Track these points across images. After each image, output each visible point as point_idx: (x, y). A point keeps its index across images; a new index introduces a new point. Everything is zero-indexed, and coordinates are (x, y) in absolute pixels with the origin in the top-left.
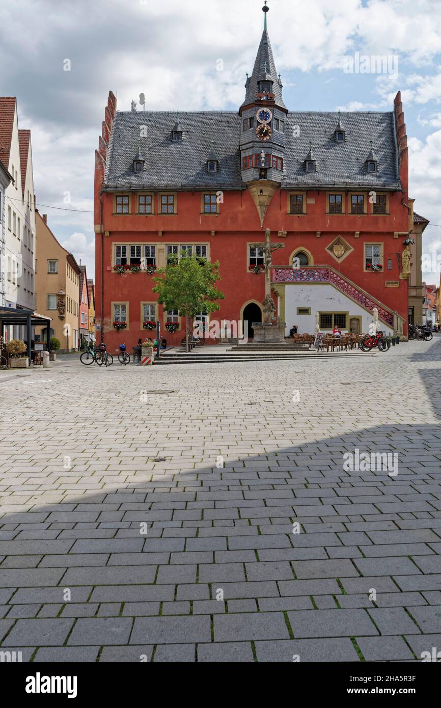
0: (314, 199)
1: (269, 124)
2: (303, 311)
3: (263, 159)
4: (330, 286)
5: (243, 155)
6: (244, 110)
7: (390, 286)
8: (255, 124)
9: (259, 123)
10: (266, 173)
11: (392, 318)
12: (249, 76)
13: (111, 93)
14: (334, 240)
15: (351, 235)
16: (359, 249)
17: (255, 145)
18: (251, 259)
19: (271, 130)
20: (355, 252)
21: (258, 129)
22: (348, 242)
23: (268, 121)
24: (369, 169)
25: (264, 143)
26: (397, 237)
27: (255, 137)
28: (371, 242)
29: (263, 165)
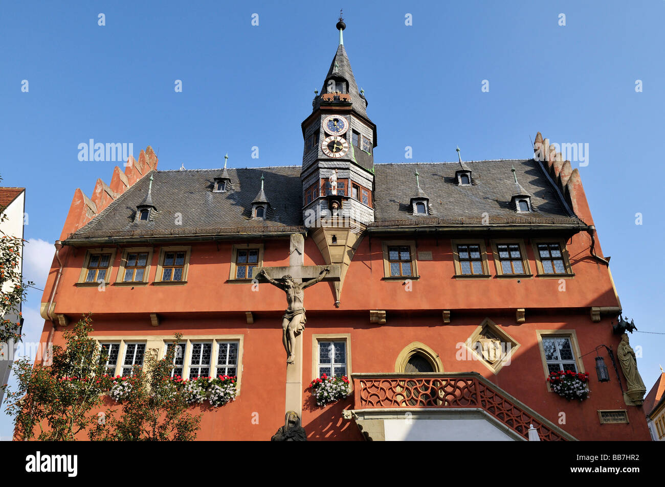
0: (431, 252)
1: (344, 136)
7: (612, 421)
8: (322, 136)
9: (327, 135)
14: (479, 328)
15: (509, 316)
16: (530, 343)
17: (322, 164)
18: (322, 370)
19: (346, 145)
20: (523, 350)
21: (324, 142)
22: (507, 330)
23: (342, 132)
24: (518, 208)
25: (335, 163)
26: (598, 318)
27: (320, 153)
28: (550, 328)
29: (334, 193)
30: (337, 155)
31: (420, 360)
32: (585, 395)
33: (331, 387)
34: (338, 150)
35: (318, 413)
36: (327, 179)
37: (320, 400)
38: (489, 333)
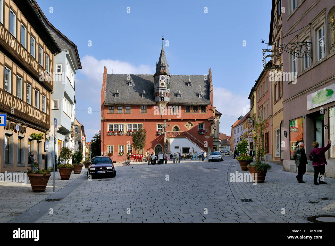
1: (165, 81)
2: (177, 147)
3: (162, 94)
4: (186, 139)
5: (155, 92)
6: (156, 76)
7: (207, 138)
8: (160, 81)
10: (163, 99)
11: (207, 149)
12: (157, 63)
13: (105, 67)
14: (188, 122)
15: (193, 120)
16: (196, 125)
17: (160, 88)
18: (158, 129)
19: (165, 84)
20: (195, 126)
21: (160, 83)
22: (192, 123)
23: (164, 80)
24: (199, 97)
25: (163, 88)
26: (209, 121)
27: (159, 86)
28: (200, 122)
29: (162, 96)
30: (163, 86)
31: (176, 128)
32: (203, 134)
33: (160, 133)
34: (164, 85)
35: (158, 137)
36: (161, 92)
37: (158, 135)
38: (189, 123)
